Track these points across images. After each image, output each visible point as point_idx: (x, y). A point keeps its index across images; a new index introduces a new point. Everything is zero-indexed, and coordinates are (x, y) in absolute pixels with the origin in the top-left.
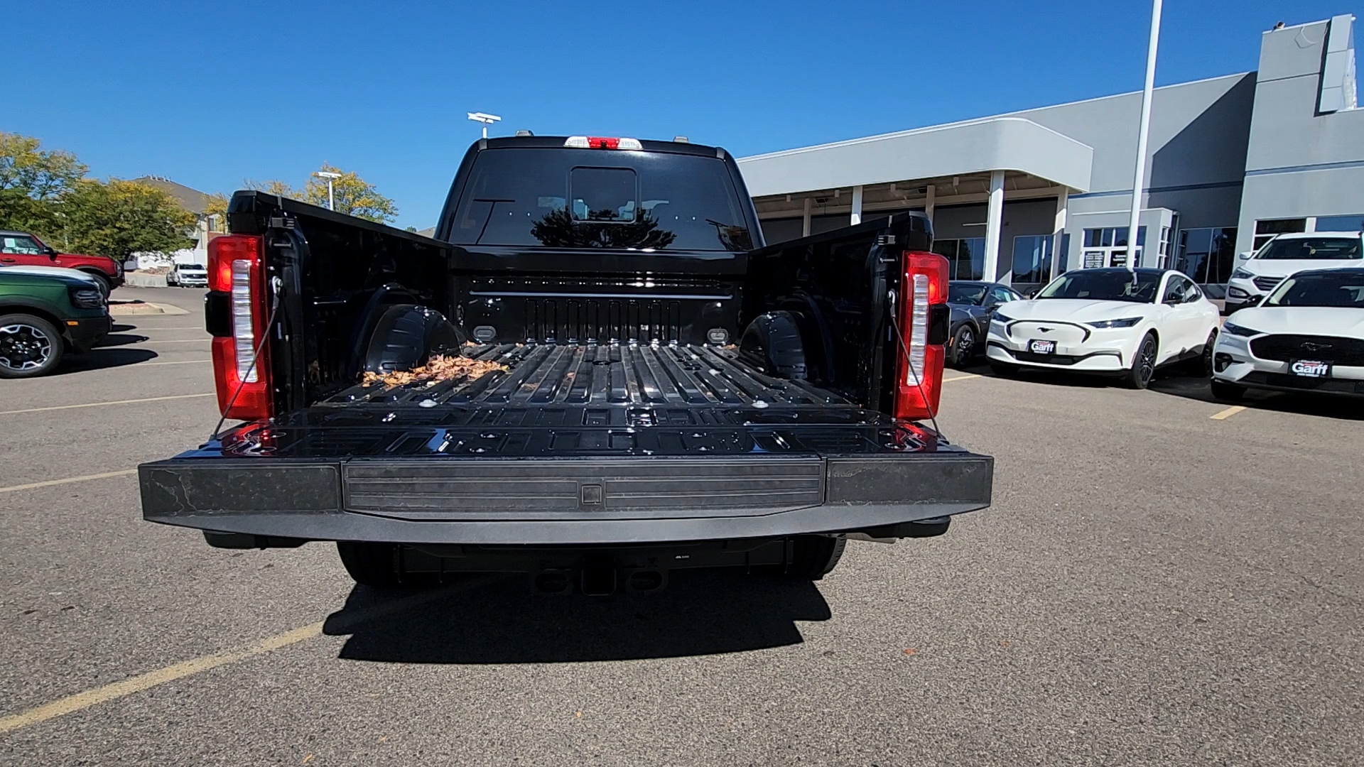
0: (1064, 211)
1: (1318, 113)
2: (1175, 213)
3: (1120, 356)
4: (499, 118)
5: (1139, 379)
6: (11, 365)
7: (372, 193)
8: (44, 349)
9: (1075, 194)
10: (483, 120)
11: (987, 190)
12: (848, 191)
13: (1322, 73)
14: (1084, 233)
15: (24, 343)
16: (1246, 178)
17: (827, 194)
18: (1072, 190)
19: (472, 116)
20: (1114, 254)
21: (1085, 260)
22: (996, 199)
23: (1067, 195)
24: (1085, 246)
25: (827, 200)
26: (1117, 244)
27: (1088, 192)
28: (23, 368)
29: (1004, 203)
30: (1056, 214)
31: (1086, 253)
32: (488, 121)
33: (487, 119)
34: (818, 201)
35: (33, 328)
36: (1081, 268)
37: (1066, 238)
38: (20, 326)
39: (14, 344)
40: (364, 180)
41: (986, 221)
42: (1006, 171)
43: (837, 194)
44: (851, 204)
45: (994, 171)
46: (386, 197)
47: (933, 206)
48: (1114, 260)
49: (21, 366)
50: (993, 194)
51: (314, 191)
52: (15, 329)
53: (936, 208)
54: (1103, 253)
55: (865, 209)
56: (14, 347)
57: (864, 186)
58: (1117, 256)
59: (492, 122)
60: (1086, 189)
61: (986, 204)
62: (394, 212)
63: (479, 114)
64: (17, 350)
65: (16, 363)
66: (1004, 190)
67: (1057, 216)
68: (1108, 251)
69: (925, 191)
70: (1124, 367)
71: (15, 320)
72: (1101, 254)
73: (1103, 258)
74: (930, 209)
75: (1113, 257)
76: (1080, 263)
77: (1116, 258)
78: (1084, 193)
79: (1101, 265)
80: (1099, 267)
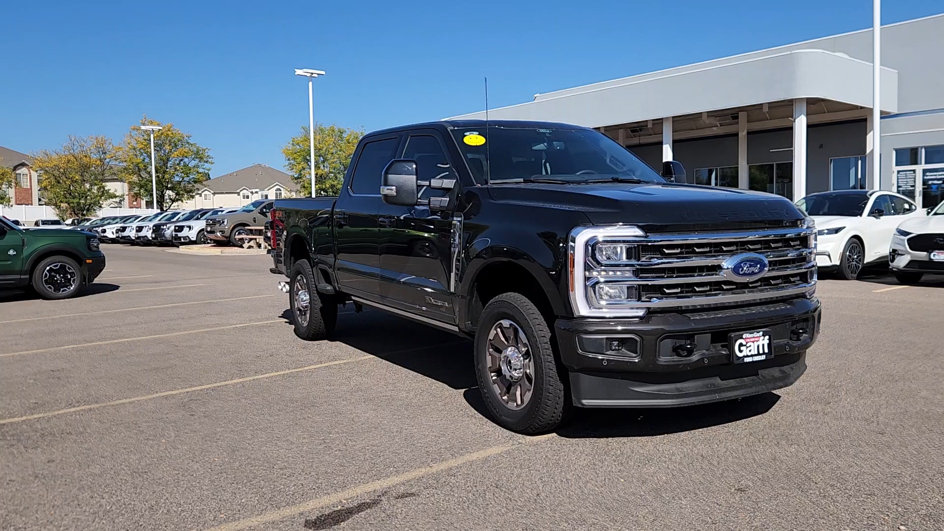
3: (829, 256)
4: (323, 73)
5: (848, 272)
6: (54, 291)
7: (188, 143)
8: (72, 279)
10: (309, 75)
11: (791, 115)
12: (659, 122)
14: (894, 153)
15: (62, 275)
17: (640, 125)
19: (299, 72)
20: (925, 171)
21: (898, 179)
22: (800, 125)
24: (897, 165)
25: (640, 130)
26: (926, 163)
27: (896, 112)
28: (60, 293)
29: (808, 126)
30: (866, 135)
31: (899, 172)
32: (314, 75)
33: (312, 74)
34: (632, 131)
35: (67, 265)
38: (60, 264)
39: (56, 277)
40: (181, 129)
41: (792, 147)
42: (807, 99)
43: (650, 126)
44: (662, 133)
45: (795, 99)
46: (202, 146)
47: (746, 132)
48: (926, 178)
49: (60, 291)
50: (796, 120)
51: (133, 143)
52: (57, 266)
53: (749, 133)
54: (914, 171)
55: (677, 138)
56: (55, 279)
57: (673, 117)
58: (928, 174)
59: (316, 76)
60: (895, 110)
61: (791, 129)
62: (210, 160)
63: (305, 70)
64: (57, 280)
65: (57, 289)
66: (807, 115)
67: (868, 137)
68: (919, 168)
69: (737, 118)
70: (833, 263)
71: (58, 260)
72: (912, 172)
73: (915, 176)
74: (743, 134)
75: (924, 175)
76: (893, 182)
77: (927, 176)
78: (892, 114)
79: (913, 184)
80: (912, 186)
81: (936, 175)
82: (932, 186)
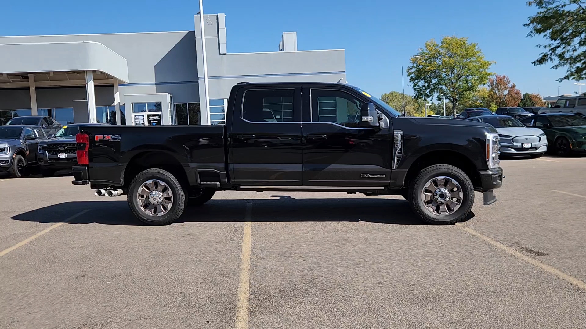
0: (118, 92)
1: (220, 54)
2: (171, 95)
9: (123, 84)
13: (218, 37)
14: (131, 105)
16: (199, 80)
18: (120, 81)
20: (149, 116)
21: (135, 120)
23: (118, 84)
24: (133, 112)
26: (149, 111)
27: (129, 83)
31: (135, 116)
36: (134, 124)
37: (122, 108)
41: (87, 99)
47: (34, 87)
53: (36, 88)
54: (143, 116)
58: (150, 117)
60: (127, 81)
66: (94, 81)
67: (115, 95)
68: (146, 114)
69: (27, 79)
72: (142, 116)
73: (144, 118)
74: (32, 89)
75: (148, 117)
76: (132, 122)
77: (150, 118)
78: (126, 83)
79: (143, 123)
80: (143, 124)
81: (154, 118)
82: (153, 124)
